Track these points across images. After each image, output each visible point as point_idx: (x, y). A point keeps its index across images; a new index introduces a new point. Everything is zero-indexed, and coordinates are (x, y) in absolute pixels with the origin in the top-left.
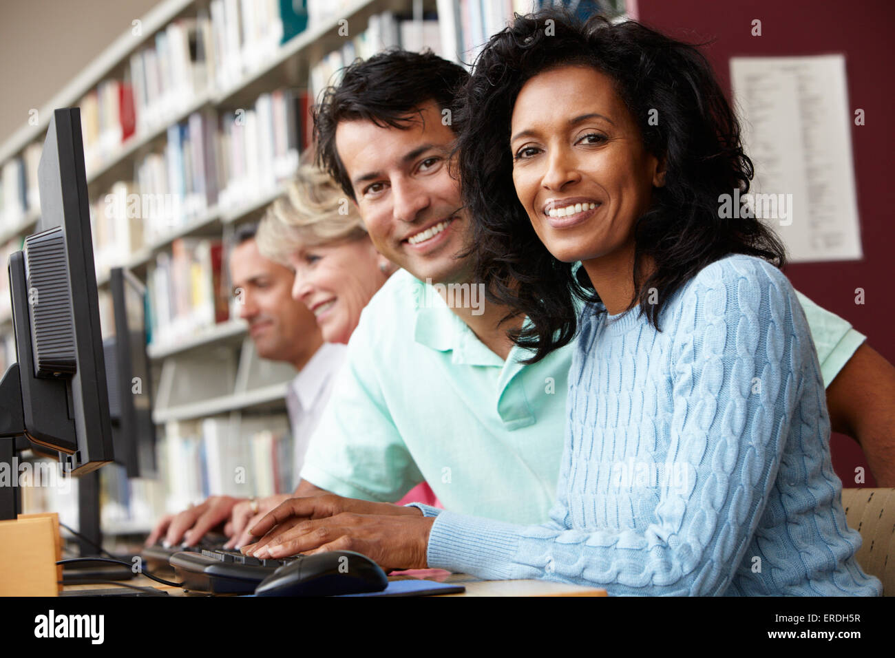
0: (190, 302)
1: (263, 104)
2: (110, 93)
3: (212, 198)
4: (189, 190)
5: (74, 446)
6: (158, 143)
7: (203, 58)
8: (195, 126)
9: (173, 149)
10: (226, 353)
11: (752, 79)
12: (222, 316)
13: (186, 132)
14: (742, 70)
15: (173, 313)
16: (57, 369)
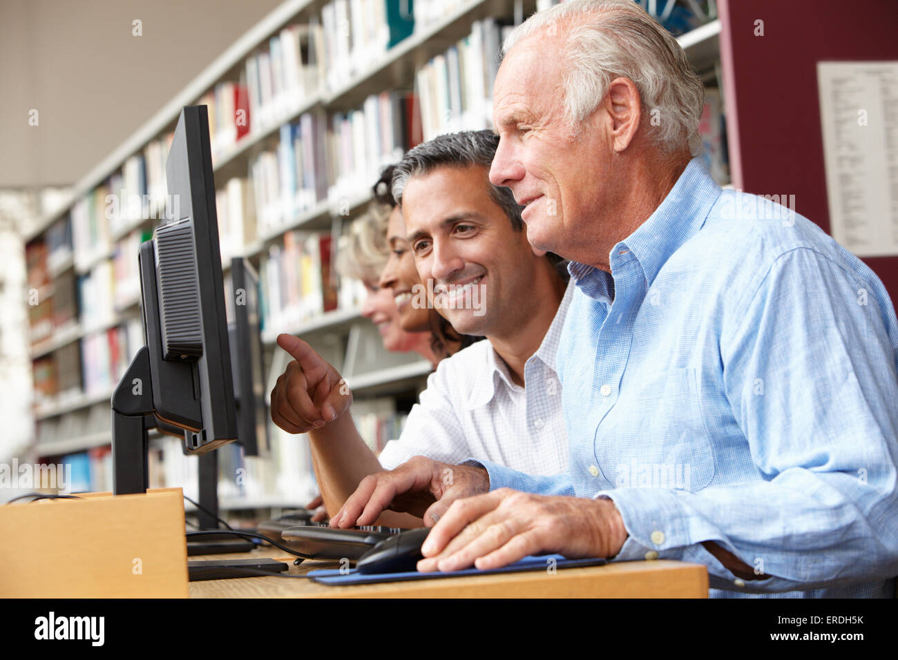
0: (300, 291)
1: (371, 105)
2: (226, 94)
3: (322, 193)
4: (300, 185)
5: (199, 425)
6: (270, 141)
7: (315, 62)
8: (306, 125)
9: (285, 147)
10: (333, 339)
11: (838, 82)
12: (330, 304)
13: (298, 131)
14: (829, 73)
15: (284, 302)
16: (184, 352)
